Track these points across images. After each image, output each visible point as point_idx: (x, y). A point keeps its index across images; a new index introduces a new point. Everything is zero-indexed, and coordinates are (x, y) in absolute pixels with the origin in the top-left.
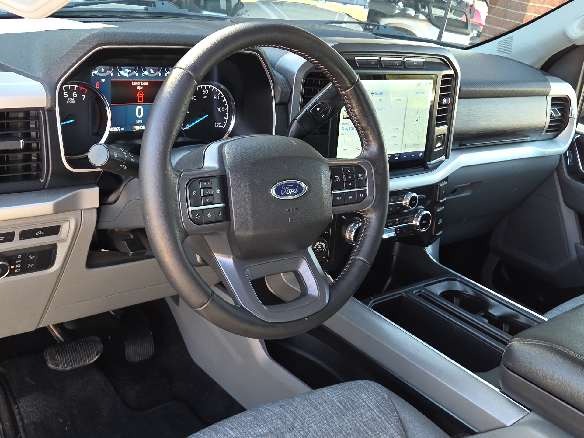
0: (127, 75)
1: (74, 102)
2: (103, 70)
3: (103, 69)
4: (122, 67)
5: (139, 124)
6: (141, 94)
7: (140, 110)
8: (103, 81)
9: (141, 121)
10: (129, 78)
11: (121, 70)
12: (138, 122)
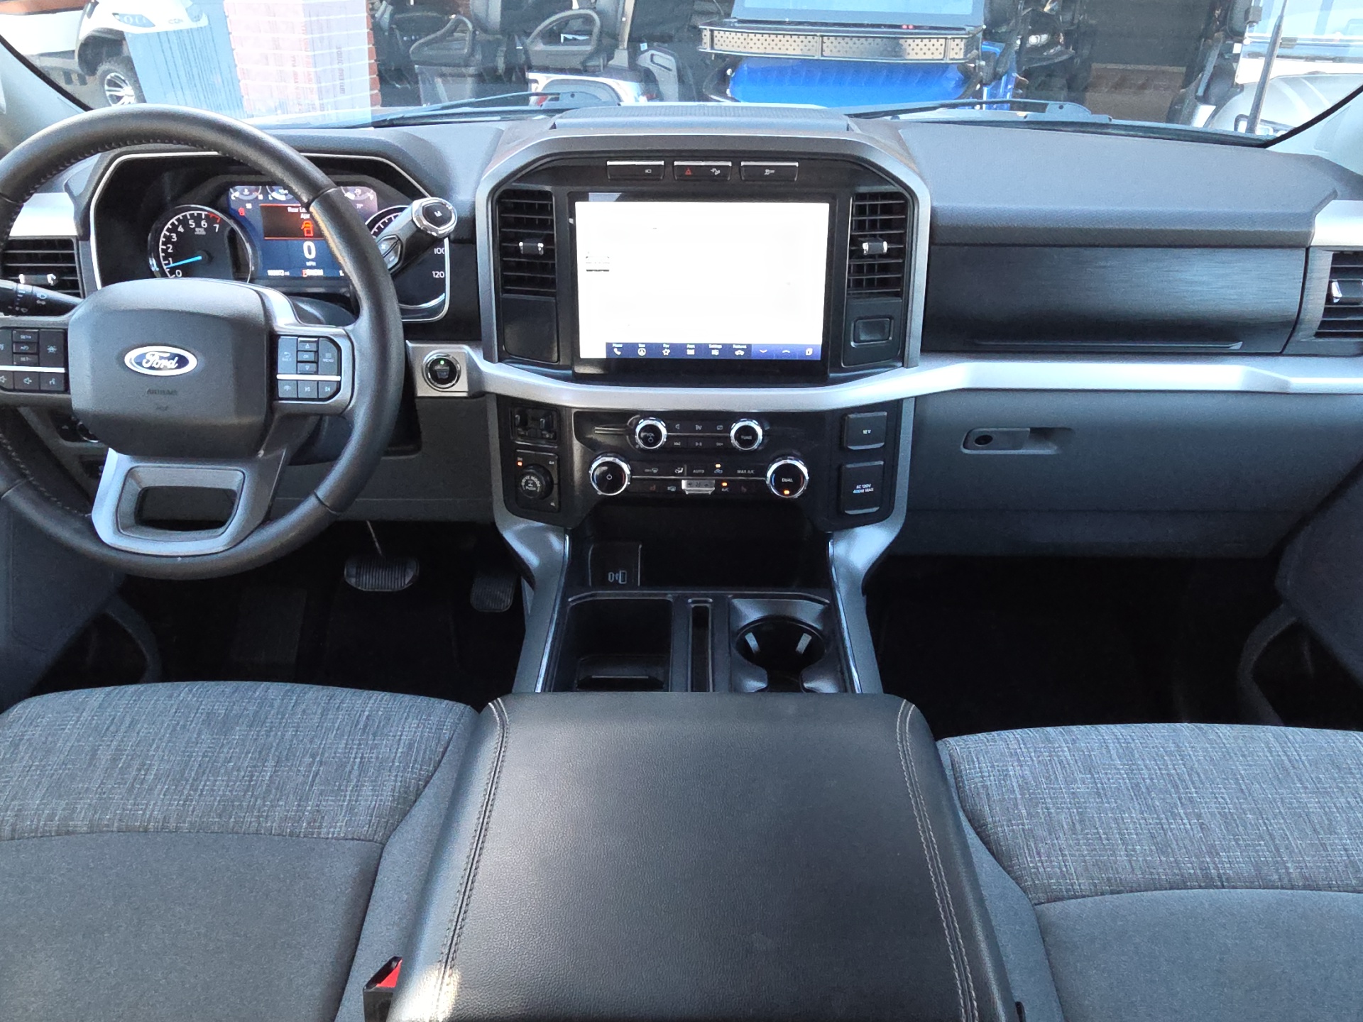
0: (283, 198)
1: (204, 233)
2: (246, 192)
3: (246, 190)
4: (274, 187)
5: (311, 268)
6: (307, 225)
7: (309, 247)
8: (249, 206)
9: (314, 264)
10: (287, 201)
11: (273, 191)
12: (309, 264)
